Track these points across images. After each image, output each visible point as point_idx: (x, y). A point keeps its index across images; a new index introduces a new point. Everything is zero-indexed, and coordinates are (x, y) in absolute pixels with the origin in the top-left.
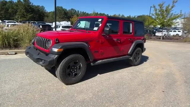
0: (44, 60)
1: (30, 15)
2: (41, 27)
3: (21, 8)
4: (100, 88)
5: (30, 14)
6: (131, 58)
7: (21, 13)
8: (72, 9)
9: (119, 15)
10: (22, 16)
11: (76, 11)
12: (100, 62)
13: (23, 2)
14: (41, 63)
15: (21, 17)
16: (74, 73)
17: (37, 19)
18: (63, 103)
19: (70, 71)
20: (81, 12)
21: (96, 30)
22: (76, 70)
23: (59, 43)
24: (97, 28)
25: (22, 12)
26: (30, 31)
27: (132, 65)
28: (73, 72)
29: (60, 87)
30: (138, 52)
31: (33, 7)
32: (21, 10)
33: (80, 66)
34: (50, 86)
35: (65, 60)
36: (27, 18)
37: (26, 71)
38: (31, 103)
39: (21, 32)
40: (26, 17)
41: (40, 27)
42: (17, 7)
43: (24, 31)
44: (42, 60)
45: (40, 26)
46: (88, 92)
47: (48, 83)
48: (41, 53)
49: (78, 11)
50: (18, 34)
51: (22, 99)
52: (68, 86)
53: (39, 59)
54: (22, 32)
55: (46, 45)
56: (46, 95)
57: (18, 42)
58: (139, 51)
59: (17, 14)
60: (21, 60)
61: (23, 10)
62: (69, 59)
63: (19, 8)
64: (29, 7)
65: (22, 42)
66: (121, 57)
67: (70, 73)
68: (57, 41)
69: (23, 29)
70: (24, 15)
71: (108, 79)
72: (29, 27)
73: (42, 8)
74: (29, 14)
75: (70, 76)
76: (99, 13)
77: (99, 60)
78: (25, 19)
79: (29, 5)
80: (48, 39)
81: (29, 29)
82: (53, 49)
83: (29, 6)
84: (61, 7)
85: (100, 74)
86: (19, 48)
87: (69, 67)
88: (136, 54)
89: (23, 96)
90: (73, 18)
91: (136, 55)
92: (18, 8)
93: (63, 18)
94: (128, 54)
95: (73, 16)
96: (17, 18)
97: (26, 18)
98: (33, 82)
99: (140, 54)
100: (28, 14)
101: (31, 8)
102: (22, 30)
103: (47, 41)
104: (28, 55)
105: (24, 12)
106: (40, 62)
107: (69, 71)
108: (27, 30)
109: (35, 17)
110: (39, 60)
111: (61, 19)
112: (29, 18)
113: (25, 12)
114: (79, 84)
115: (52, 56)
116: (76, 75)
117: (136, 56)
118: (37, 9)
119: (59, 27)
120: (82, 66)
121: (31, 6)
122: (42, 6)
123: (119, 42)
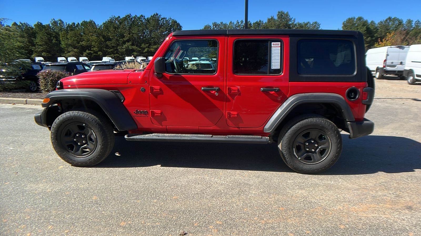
22: (84, 142)
28: (79, 144)
30: (314, 133)
66: (228, 136)
67: (73, 144)
88: (306, 136)
91: (301, 139)
94: (266, 131)
99: (327, 137)
120: (96, 135)
121: (291, 26)
122: (314, 23)
123: (217, 94)
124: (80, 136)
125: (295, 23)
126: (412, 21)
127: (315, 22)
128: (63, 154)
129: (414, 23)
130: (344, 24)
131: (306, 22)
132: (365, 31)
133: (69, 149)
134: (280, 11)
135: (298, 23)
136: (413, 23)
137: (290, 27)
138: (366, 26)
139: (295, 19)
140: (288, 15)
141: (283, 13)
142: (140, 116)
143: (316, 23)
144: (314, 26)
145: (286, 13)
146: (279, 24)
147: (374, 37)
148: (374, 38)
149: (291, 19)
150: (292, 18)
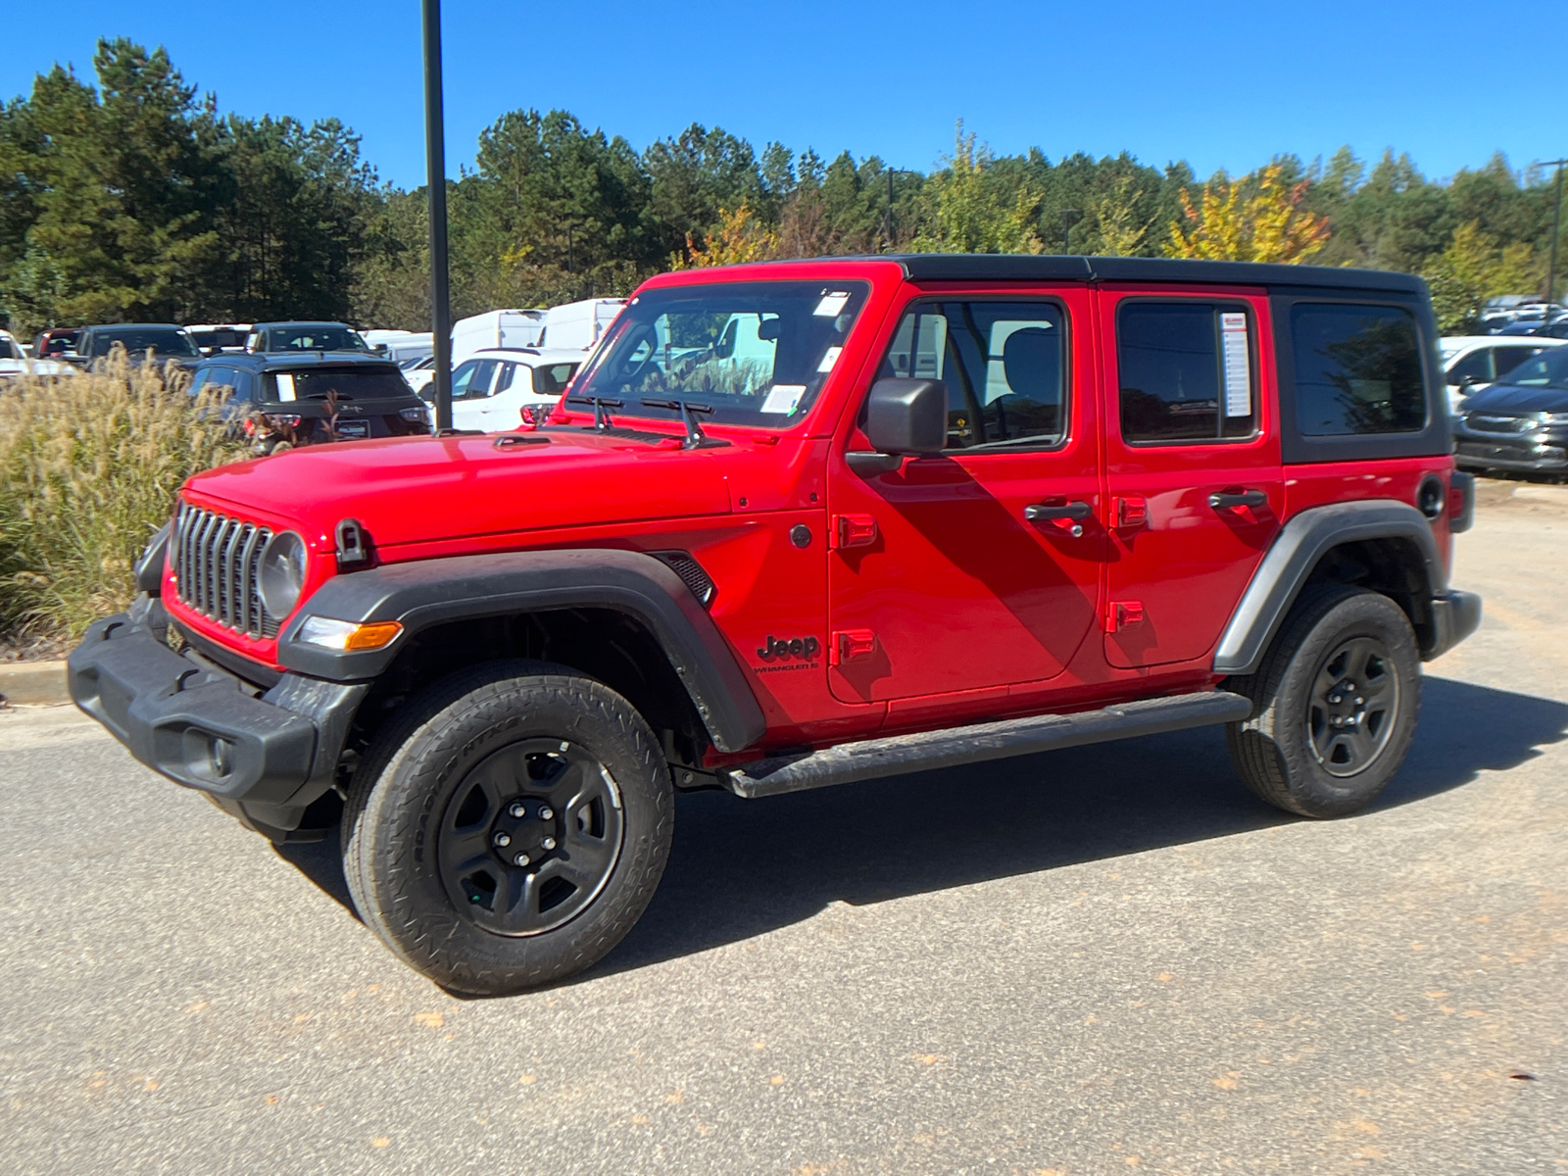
0: (230, 739)
1: (185, 249)
2: (287, 388)
3: (72, 171)
4: (799, 1032)
5: (187, 232)
6: (1264, 724)
7: (73, 228)
8: (697, 132)
9: (1345, 163)
10: (93, 266)
11: (744, 162)
12: (841, 768)
13: (101, 88)
14: (203, 767)
15: (74, 274)
16: (533, 867)
17: (263, 286)
18: (381, 1143)
19: (495, 850)
20: (812, 160)
21: (790, 410)
22: (550, 844)
23: (369, 562)
24: (798, 391)
25: (91, 213)
26: (145, 451)
27: (1292, 802)
28: (523, 861)
29: (389, 1012)
30: (1356, 652)
31: (223, 147)
32: (77, 185)
33: (596, 805)
34: (289, 1008)
35: (431, 733)
36: (151, 279)
37: (76, 867)
38: (89, 1135)
39: (46, 467)
40: (140, 271)
41: (274, 391)
42: (34, 161)
43: (79, 456)
44: (208, 738)
45: (270, 378)
46: (659, 1058)
47: (272, 975)
48: (212, 674)
49: (781, 156)
50: (14, 487)
51: (16, 1105)
52: (469, 1004)
53: (178, 727)
54: (60, 464)
55: (260, 593)
56: (238, 1082)
57: (20, 578)
58: (1370, 630)
59: (33, 235)
60: (39, 762)
61: (98, 190)
62: (471, 728)
63: (55, 163)
64: (174, 149)
65: (61, 575)
66: (1118, 710)
67: (489, 867)
68: (349, 543)
69: (73, 434)
70: (117, 252)
71: (923, 953)
72: (131, 411)
73: (330, 144)
74: (173, 226)
75: (486, 903)
76: (1055, 161)
77: (828, 746)
78: (126, 296)
79: (167, 124)
80: (276, 528)
81: (136, 432)
82: (314, 624)
83: (166, 132)
84: (561, 122)
85: (857, 898)
86: (27, 641)
87: (474, 811)
88: (1336, 669)
89: (26, 1082)
90: (701, 247)
91: (1324, 682)
92: (45, 171)
93: (588, 262)
94: (1221, 669)
95: (708, 217)
96: (28, 288)
97: (135, 283)
98: (136, 972)
99: (1389, 664)
100: (158, 235)
101: (190, 162)
102: (63, 442)
103: (264, 550)
104: (92, 703)
105: (109, 214)
106: (196, 760)
107: (482, 848)
108: (112, 441)
109: (242, 267)
110: (186, 739)
111: (565, 266)
112: (173, 279)
113: (130, 211)
114: (591, 988)
115: (304, 691)
116: (554, 891)
117: (1332, 691)
118: (268, 166)
119: (505, 383)
120: (621, 795)
121: (194, 135)
122: (325, 129)
123: (1076, 530)
124: (532, 816)
125: (219, 118)
126: (788, 155)
127: (330, 124)
128: (450, 936)
129: (796, 161)
130: (485, 141)
131: (277, 118)
132: (595, 188)
133: (476, 898)
134: (112, 39)
135: (233, 121)
136: (791, 162)
137: (192, 140)
138: (595, 164)
139: (214, 99)
140: (165, 71)
141: (137, 56)
142: (784, 668)
143: (334, 126)
144: (322, 142)
145: (156, 56)
146: (121, 121)
147: (638, 223)
148: (638, 231)
149: (189, 97)
150: (191, 88)
